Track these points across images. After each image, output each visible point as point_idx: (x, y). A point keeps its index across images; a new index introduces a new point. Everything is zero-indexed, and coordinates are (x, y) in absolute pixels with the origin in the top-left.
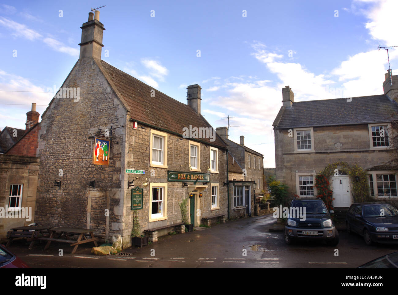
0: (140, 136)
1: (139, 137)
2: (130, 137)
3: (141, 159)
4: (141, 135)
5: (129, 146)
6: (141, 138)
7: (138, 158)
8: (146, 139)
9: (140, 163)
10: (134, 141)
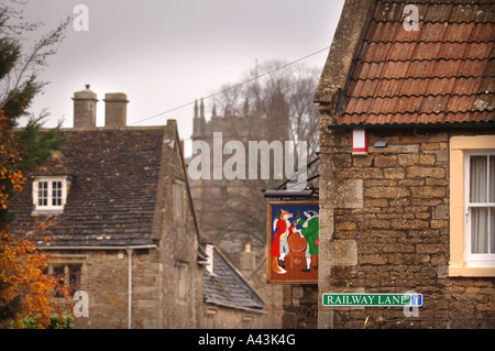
0: (389, 173)
1: (387, 176)
2: (337, 187)
3: (403, 253)
4: (401, 169)
5: (335, 215)
6: (397, 180)
7: (381, 253)
8: (424, 179)
9: (396, 268)
10: (361, 197)
